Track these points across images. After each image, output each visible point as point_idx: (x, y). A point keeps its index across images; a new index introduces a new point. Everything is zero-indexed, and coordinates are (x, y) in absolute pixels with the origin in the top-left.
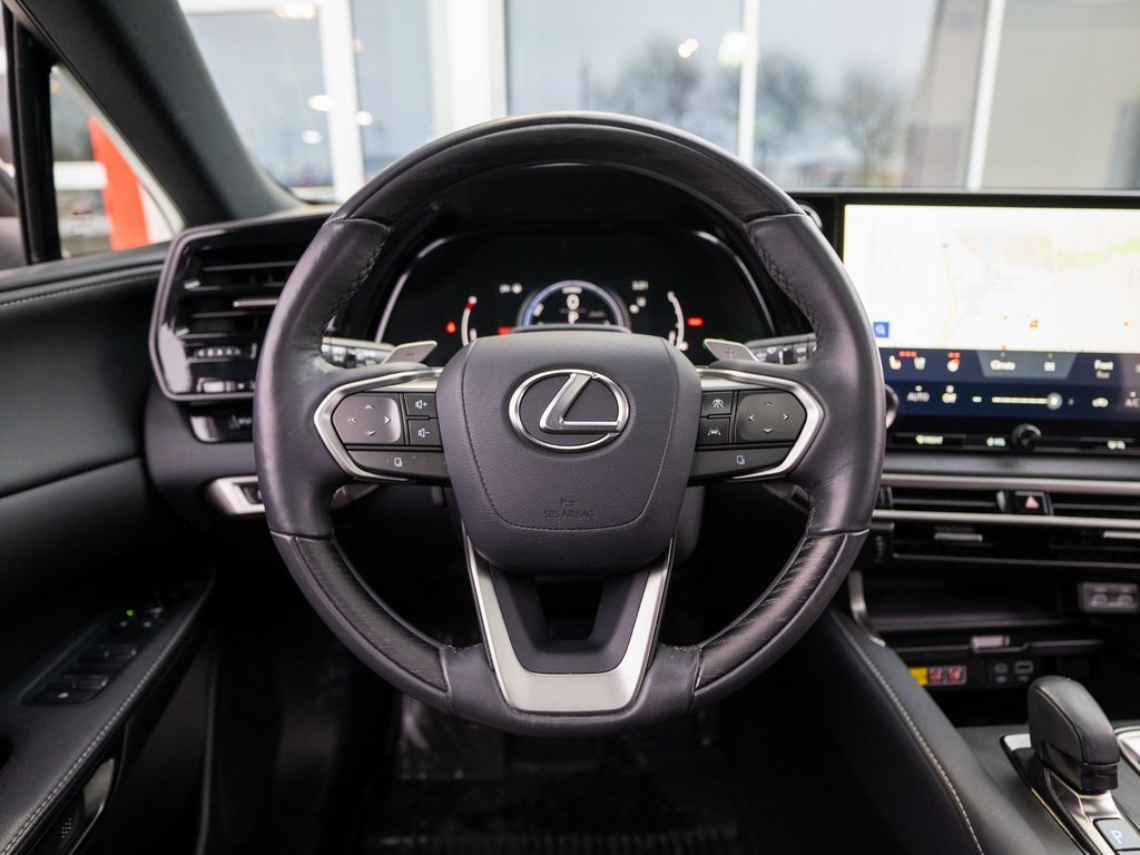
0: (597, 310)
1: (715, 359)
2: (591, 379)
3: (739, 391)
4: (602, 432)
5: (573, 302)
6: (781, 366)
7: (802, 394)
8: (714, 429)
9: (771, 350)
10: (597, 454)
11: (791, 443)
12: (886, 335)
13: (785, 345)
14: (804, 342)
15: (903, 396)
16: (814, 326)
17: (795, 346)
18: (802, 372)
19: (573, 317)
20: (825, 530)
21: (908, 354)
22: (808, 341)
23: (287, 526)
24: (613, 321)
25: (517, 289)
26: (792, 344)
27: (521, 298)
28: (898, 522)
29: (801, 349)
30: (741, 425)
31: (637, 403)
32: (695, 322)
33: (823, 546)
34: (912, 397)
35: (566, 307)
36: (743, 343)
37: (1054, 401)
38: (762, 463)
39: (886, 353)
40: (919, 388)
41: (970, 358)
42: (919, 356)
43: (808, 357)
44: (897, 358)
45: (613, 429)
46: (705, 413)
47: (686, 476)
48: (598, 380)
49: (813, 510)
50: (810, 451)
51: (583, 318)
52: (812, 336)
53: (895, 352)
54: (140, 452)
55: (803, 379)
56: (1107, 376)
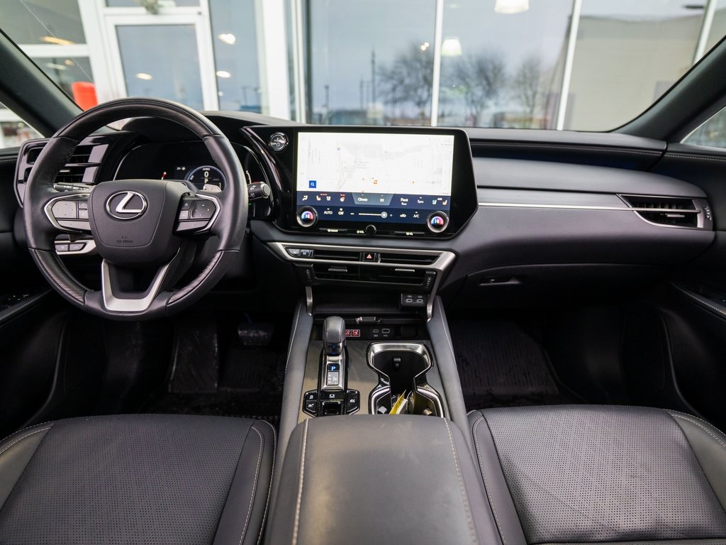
2: (134, 195)
5: (206, 175)
11: (209, 219)
12: (315, 187)
19: (206, 180)
21: (324, 194)
23: (34, 246)
25: (184, 169)
27: (185, 172)
28: (315, 264)
34: (325, 213)
35: (204, 177)
37: (384, 215)
39: (315, 194)
40: (328, 209)
41: (349, 196)
42: (328, 196)
44: (319, 196)
48: (137, 195)
50: (215, 222)
51: (210, 181)
53: (318, 193)
54: (12, 230)
56: (406, 204)
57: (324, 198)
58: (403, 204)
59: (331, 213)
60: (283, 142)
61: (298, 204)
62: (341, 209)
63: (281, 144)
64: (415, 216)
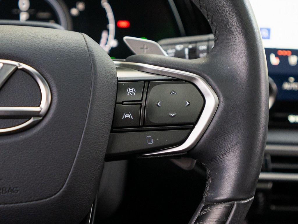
0: (44, 11)
1: (132, 53)
2: (17, 69)
3: (149, 81)
4: (26, 116)
6: (186, 61)
7: (201, 84)
8: (128, 113)
9: (179, 47)
10: (21, 137)
11: (192, 125)
13: (190, 43)
14: (205, 41)
15: (280, 85)
16: (213, 28)
17: (198, 44)
18: (203, 65)
19: (24, 16)
20: (218, 198)
21: (285, 53)
22: (208, 40)
24: (57, 22)
26: (196, 42)
28: (275, 182)
29: (203, 47)
30: (151, 110)
31: (59, 91)
32: (123, 24)
33: (217, 212)
34: (287, 86)
36: (156, 40)
38: (168, 142)
39: (269, 51)
40: (292, 79)
42: (292, 55)
43: (208, 53)
44: (277, 56)
45: (36, 114)
46: (120, 100)
47: (102, 153)
48: (23, 70)
49: (209, 181)
50: (207, 133)
51: (32, 17)
52: (211, 36)
53: (275, 51)
55: (201, 72)
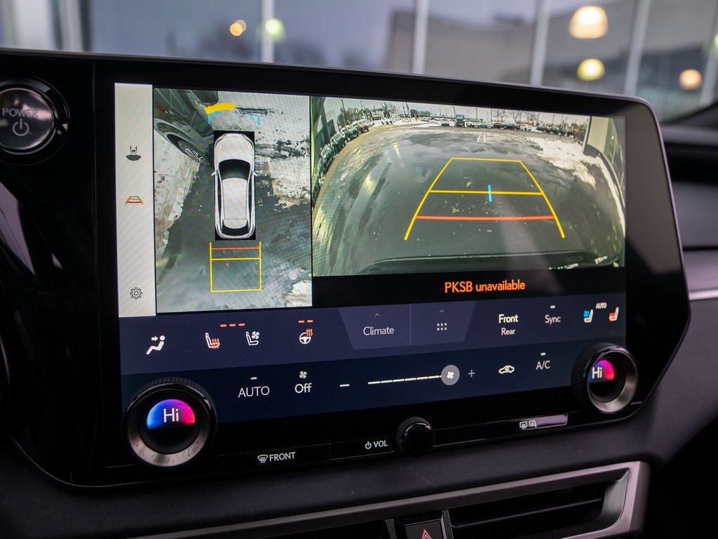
37: (450, 375)
56: (512, 332)
57: (233, 340)
58: (504, 331)
59: (263, 391)
60: (44, 115)
61: (125, 370)
62: (303, 375)
63: (36, 126)
64: (539, 366)
